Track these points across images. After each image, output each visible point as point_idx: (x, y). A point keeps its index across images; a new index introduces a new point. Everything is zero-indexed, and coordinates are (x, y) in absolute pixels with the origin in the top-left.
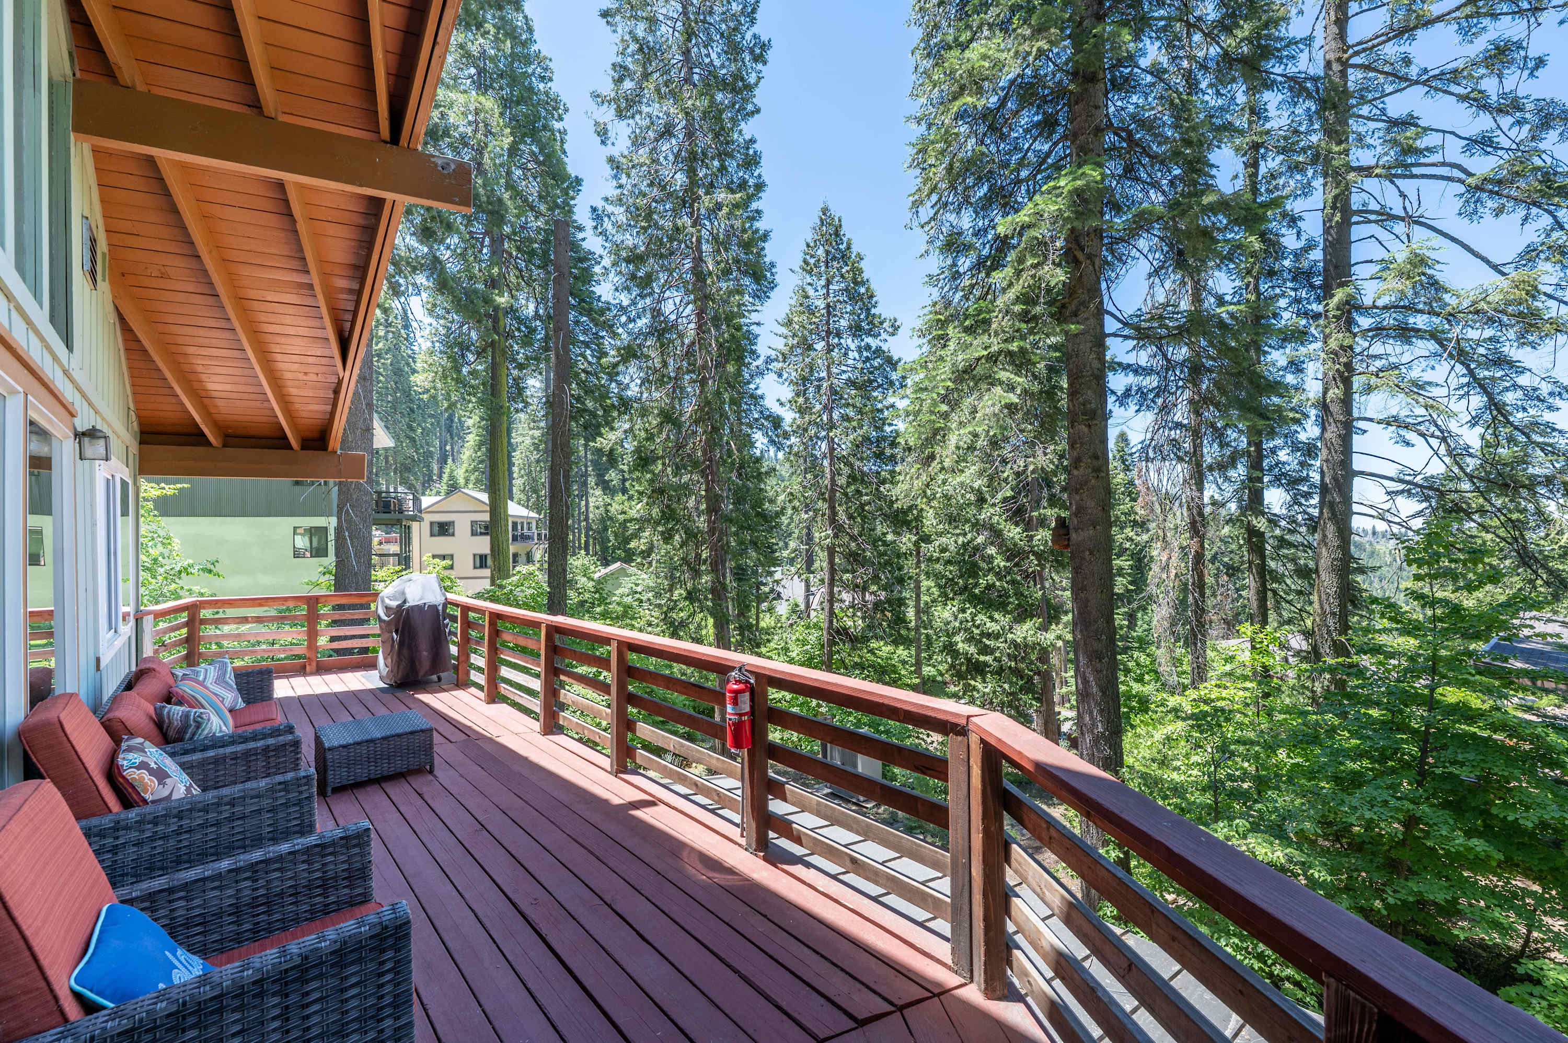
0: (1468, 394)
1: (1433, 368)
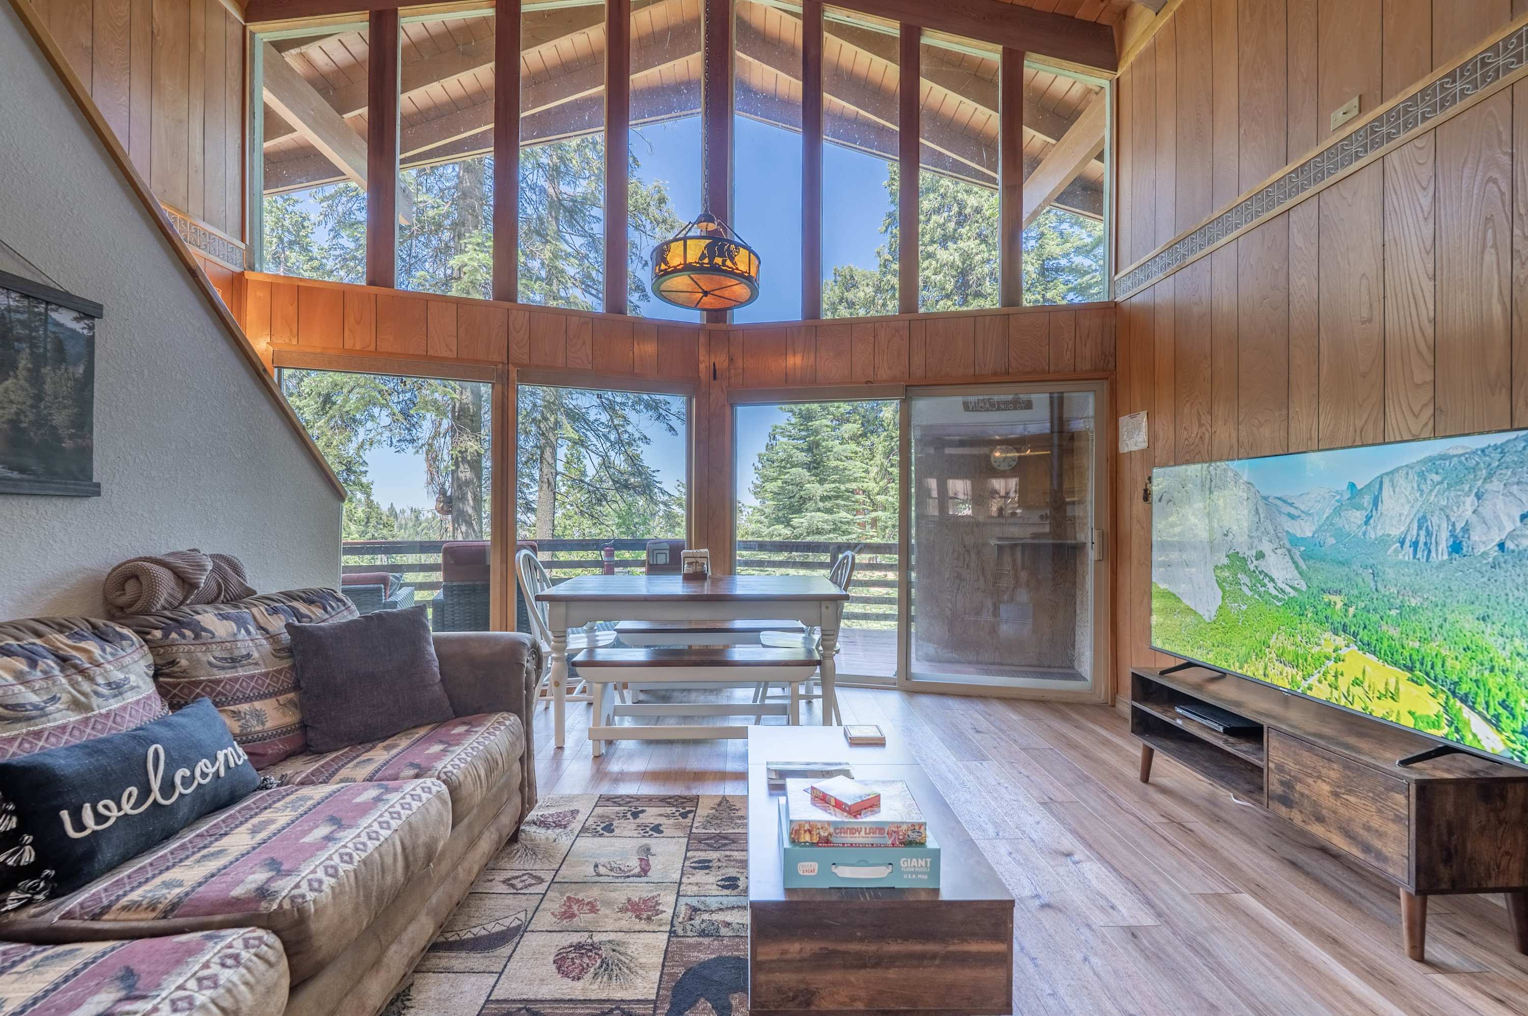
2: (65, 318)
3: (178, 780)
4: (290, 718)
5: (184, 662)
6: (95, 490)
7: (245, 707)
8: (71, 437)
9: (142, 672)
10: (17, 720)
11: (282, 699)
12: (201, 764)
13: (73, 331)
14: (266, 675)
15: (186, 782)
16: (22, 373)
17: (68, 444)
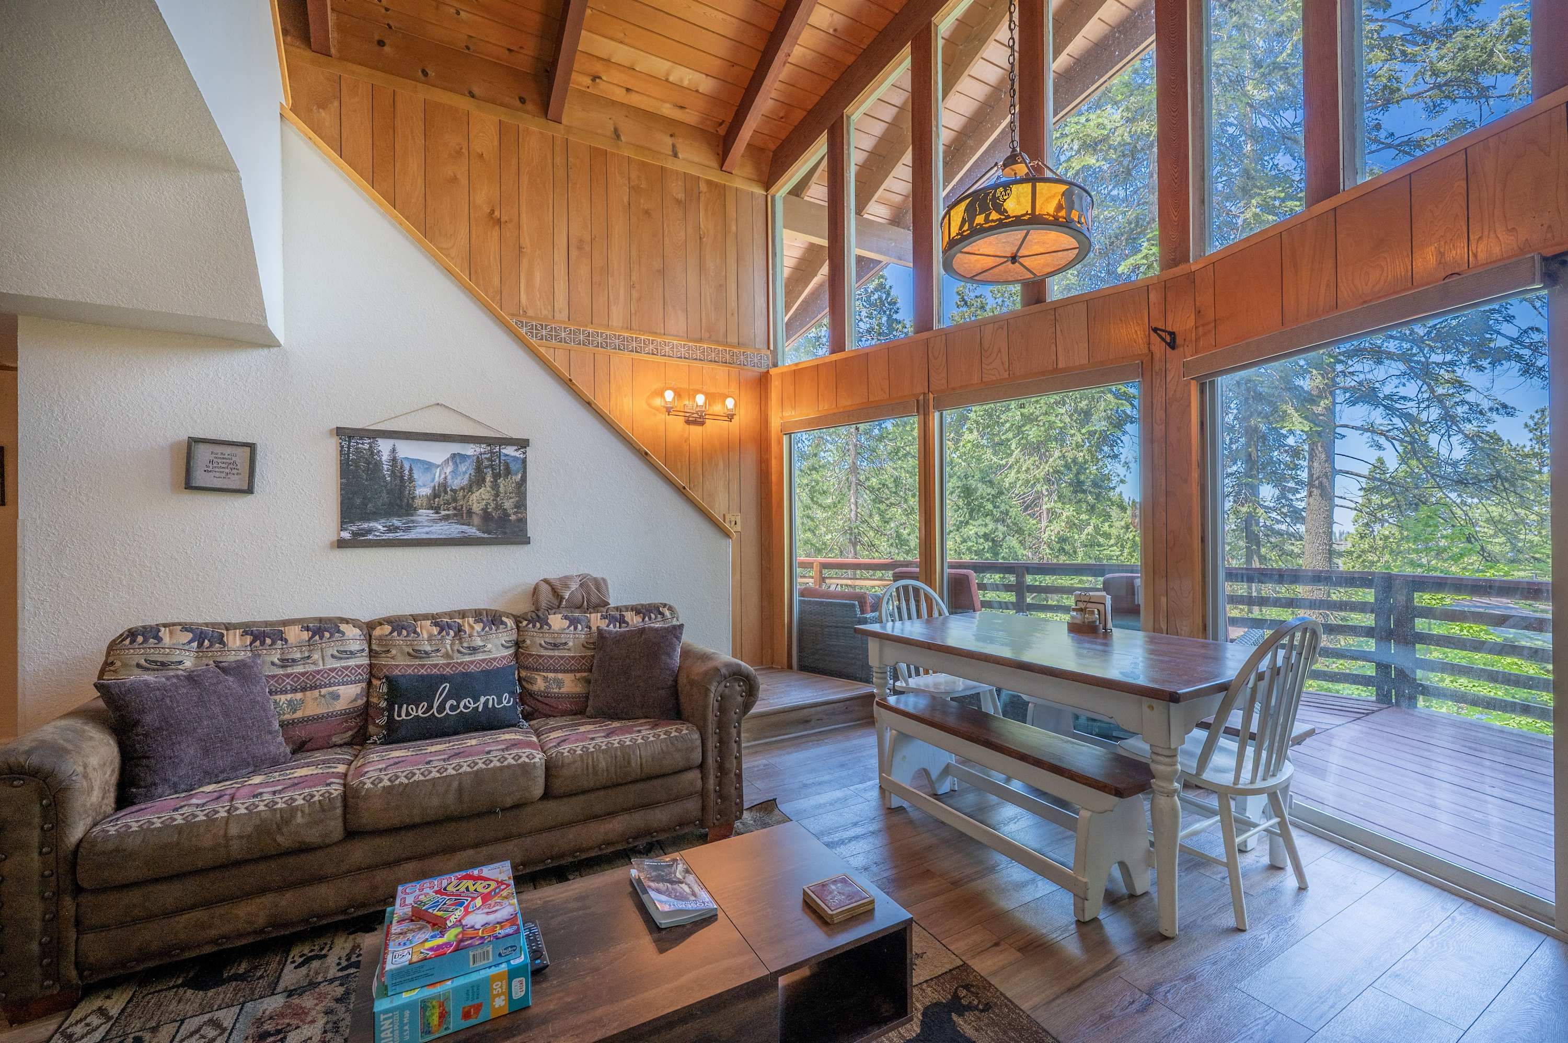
0: (1428, 407)
1: (1404, 385)
2: (510, 451)
3: (448, 706)
4: (579, 689)
5: (528, 642)
6: (527, 541)
7: (551, 675)
8: (515, 513)
9: (499, 644)
10: (416, 657)
11: (578, 675)
12: (466, 701)
13: (515, 457)
14: (573, 657)
15: (452, 708)
16: (488, 484)
17: (513, 517)
